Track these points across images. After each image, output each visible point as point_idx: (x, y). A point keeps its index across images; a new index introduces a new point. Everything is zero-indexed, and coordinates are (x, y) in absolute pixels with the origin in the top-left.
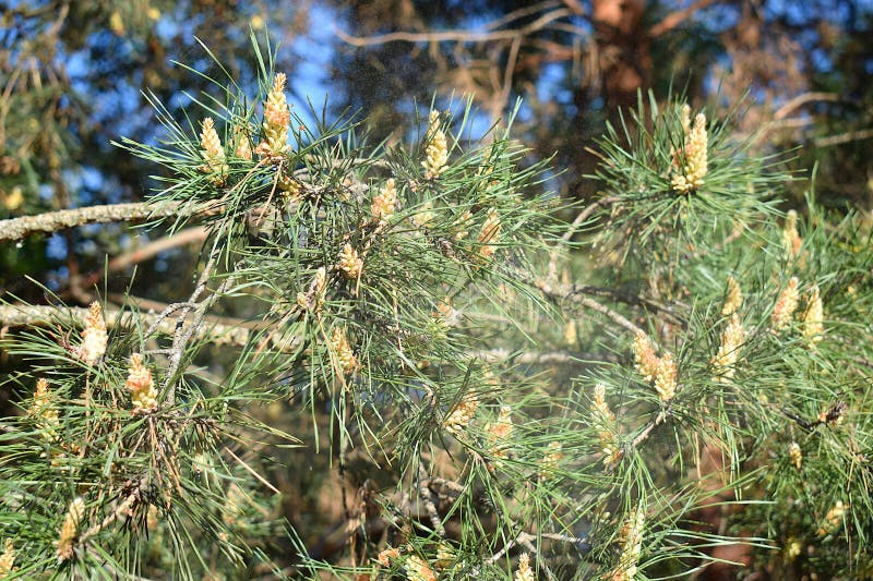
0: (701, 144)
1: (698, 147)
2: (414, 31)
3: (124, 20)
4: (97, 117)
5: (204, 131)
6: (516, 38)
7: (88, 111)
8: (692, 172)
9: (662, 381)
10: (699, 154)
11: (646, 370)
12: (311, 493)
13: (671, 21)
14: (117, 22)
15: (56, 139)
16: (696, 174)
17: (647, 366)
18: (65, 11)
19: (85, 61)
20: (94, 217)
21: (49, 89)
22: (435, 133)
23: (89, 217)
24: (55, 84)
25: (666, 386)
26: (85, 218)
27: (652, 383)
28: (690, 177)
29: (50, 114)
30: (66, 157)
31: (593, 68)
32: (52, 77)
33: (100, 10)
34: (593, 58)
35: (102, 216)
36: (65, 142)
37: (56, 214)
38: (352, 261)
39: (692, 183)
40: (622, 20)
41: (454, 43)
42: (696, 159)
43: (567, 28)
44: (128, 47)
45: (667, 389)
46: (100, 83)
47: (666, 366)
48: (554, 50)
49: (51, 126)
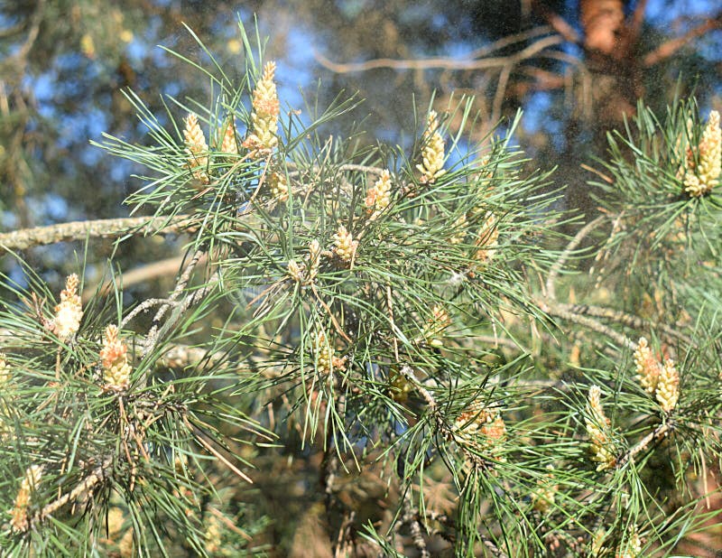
0: (716, 142)
1: (712, 144)
2: (397, 57)
3: (95, 42)
4: (64, 142)
5: (188, 127)
6: (506, 65)
7: (55, 136)
8: (705, 172)
9: (664, 390)
10: (714, 152)
11: (647, 381)
12: (284, 541)
13: (667, 49)
14: (88, 44)
15: (23, 166)
16: (710, 174)
17: (649, 376)
18: (34, 33)
19: (52, 83)
20: (71, 234)
21: (16, 114)
22: (432, 135)
23: (66, 234)
24: (22, 109)
25: (668, 395)
26: (60, 234)
27: (654, 394)
28: (703, 178)
29: (16, 140)
30: (32, 184)
31: (586, 99)
32: (20, 101)
33: (70, 33)
34: (586, 86)
35: (79, 233)
36: (32, 170)
37: (31, 231)
38: (346, 244)
39: (706, 184)
40: (616, 48)
41: (439, 71)
42: (711, 158)
43: (558, 56)
44: (98, 69)
45: (669, 399)
46: (67, 107)
47: (669, 373)
48: (544, 78)
49: (18, 153)
